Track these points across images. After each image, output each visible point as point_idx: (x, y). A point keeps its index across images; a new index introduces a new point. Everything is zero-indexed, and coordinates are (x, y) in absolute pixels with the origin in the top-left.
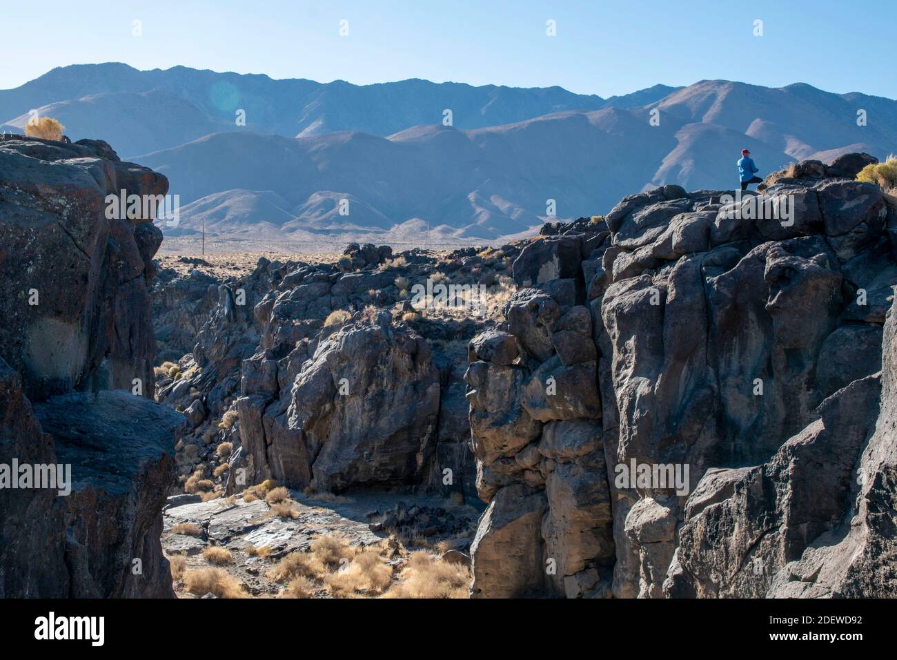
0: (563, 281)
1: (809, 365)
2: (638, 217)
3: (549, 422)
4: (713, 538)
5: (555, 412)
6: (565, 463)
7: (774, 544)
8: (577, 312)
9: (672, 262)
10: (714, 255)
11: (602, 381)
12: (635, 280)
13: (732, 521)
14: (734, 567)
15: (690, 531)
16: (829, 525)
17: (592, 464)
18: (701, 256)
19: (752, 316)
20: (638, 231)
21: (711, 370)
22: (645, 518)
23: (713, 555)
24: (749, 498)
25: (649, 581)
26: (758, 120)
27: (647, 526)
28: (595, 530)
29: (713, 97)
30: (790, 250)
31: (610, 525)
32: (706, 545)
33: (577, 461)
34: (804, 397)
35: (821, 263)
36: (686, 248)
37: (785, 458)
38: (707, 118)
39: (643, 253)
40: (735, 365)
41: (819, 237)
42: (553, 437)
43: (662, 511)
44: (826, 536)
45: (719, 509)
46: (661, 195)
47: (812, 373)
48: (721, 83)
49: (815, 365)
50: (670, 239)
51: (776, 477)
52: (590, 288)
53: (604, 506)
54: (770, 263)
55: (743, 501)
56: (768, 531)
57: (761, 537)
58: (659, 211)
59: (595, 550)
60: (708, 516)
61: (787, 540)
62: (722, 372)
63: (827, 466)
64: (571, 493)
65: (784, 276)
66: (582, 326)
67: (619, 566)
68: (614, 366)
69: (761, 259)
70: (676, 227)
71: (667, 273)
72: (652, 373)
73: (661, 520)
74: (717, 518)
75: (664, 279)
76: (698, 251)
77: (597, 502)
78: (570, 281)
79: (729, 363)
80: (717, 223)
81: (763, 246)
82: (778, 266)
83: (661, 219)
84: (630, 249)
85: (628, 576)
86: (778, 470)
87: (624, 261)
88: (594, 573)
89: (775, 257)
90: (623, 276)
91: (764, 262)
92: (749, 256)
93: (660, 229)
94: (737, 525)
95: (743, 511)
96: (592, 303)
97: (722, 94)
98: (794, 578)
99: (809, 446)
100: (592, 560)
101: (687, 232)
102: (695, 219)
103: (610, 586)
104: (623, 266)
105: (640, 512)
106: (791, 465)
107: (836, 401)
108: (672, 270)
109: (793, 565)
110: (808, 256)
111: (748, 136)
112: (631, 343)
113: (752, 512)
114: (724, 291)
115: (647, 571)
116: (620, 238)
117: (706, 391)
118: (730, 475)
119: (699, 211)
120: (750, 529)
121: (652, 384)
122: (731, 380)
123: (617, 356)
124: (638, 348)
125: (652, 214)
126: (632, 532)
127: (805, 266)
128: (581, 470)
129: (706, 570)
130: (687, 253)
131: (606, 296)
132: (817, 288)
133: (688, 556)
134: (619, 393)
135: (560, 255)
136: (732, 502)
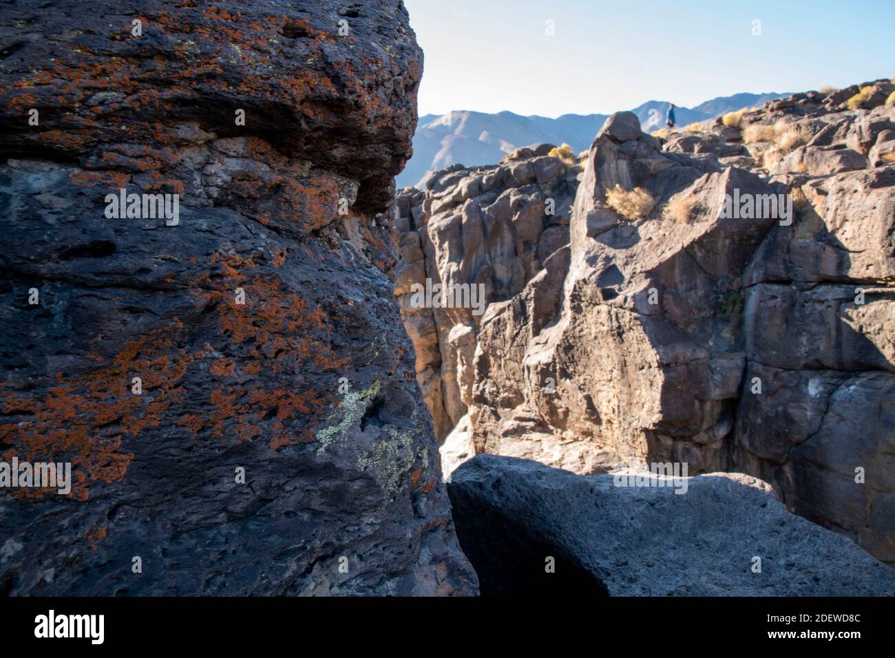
0: (402, 219)
1: (534, 248)
2: (442, 181)
3: (401, 295)
4: (497, 333)
5: (404, 289)
6: (411, 316)
7: (527, 331)
8: (412, 235)
9: (463, 202)
10: (484, 197)
11: (428, 270)
12: (444, 214)
13: (506, 324)
14: (508, 345)
15: (486, 333)
16: (552, 318)
17: (426, 314)
18: (477, 198)
19: (505, 226)
20: (443, 188)
21: (487, 256)
22: (459, 334)
23: (498, 342)
24: (514, 311)
25: (463, 365)
26: (485, 132)
27: (460, 338)
28: (430, 348)
29: (460, 120)
30: (521, 192)
31: (437, 345)
32: (494, 338)
33: (418, 314)
34: (533, 264)
35: (537, 197)
36: (470, 194)
37: (530, 289)
38: (457, 132)
39: (447, 199)
40: (499, 252)
41: (534, 185)
42: (404, 303)
43: (468, 329)
44: (550, 323)
45: (499, 320)
46: (452, 169)
47: (537, 251)
48: (463, 112)
49: (538, 248)
50: (460, 192)
51: (526, 299)
52: (417, 222)
53: (433, 335)
54: (513, 199)
55: (511, 313)
56: (524, 325)
57: (521, 329)
58: (453, 178)
59: (430, 359)
60: (494, 323)
61: (533, 327)
62: (493, 256)
63: (549, 291)
64: (416, 330)
65: (520, 205)
66: (415, 242)
67: (444, 365)
68: (437, 259)
69: (508, 197)
70: (463, 185)
71: (461, 209)
72: (458, 260)
73: (468, 334)
74: (499, 324)
75: (460, 212)
76: (476, 196)
77: (430, 333)
78: (406, 219)
79: (496, 251)
80: (484, 181)
81: (508, 191)
82: (517, 200)
83: (454, 181)
84: (439, 198)
85: (449, 368)
86: (527, 296)
87: (436, 205)
88: (431, 370)
89: (515, 195)
90: (437, 212)
91: (509, 199)
92: (502, 196)
93: (454, 186)
94: (508, 325)
95: (511, 318)
96: (419, 230)
97: (464, 118)
98: (537, 344)
99: (541, 282)
100: (429, 364)
101: (469, 186)
102: (473, 180)
103: (440, 376)
104: (437, 207)
105: (456, 331)
106: (533, 292)
107: (551, 260)
108: (463, 207)
109: (536, 338)
110: (530, 194)
111: (481, 142)
112: (446, 245)
113: (516, 318)
114: (491, 215)
115: (462, 360)
116: (433, 193)
117: (485, 266)
118: (500, 305)
119: (473, 177)
120: (515, 326)
121: (458, 265)
122: (498, 260)
123: (438, 253)
124: (450, 248)
125: (450, 179)
126: (453, 342)
127: (529, 199)
128: (421, 318)
129: (494, 349)
130: (471, 197)
131: (430, 223)
132: (536, 210)
133: (485, 345)
134: (441, 273)
135: (399, 205)
136: (505, 315)
